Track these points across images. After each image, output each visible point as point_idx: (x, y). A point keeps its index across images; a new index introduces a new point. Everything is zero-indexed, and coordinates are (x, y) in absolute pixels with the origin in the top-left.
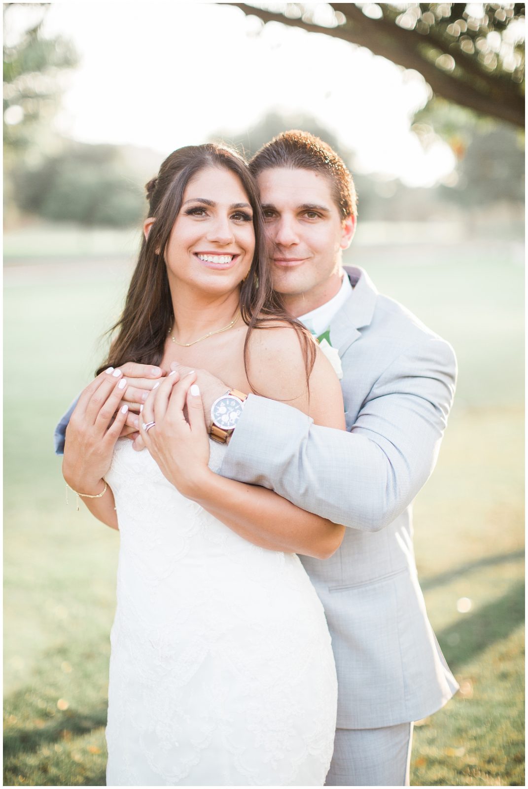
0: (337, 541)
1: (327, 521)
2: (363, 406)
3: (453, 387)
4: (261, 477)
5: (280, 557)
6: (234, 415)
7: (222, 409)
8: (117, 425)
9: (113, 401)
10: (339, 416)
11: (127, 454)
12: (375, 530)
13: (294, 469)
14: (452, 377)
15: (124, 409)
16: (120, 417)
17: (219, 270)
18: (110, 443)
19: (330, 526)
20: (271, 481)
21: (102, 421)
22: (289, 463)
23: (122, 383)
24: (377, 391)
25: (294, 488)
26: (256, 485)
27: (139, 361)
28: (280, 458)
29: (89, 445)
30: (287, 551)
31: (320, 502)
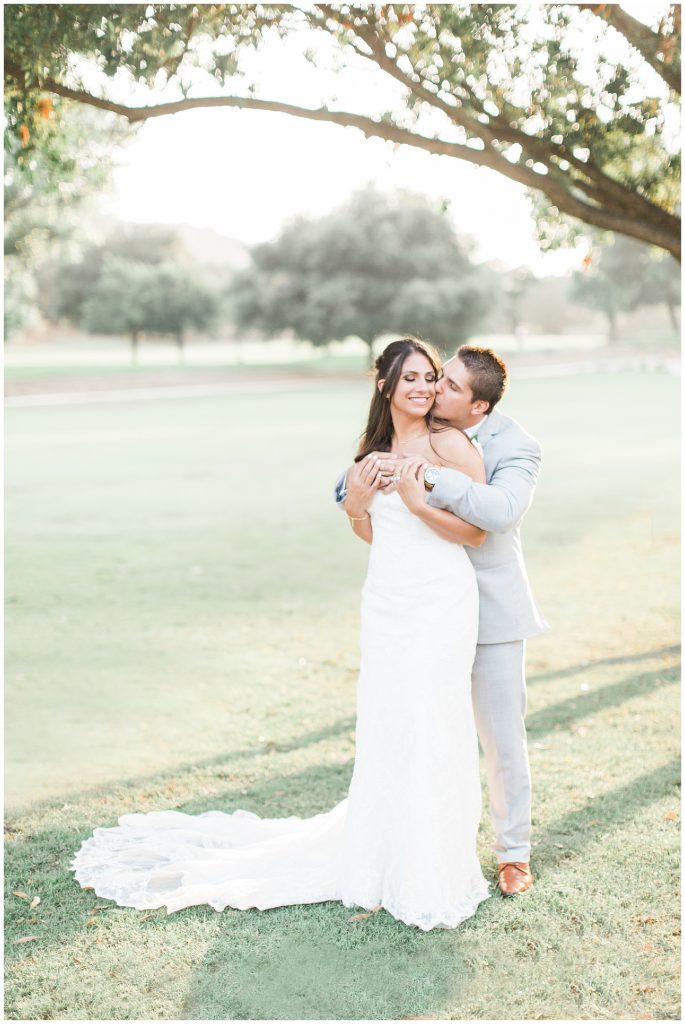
0: (484, 538)
1: (479, 529)
2: (493, 474)
3: (539, 463)
4: (448, 506)
5: (456, 546)
6: (436, 477)
7: (430, 474)
8: (376, 483)
9: (374, 471)
10: (483, 477)
11: (380, 496)
12: (503, 533)
13: (463, 502)
14: (539, 459)
15: (380, 474)
16: (378, 478)
17: (420, 406)
18: (373, 492)
19: (480, 531)
20: (453, 508)
21: (369, 480)
22: (461, 499)
23: (379, 462)
24: (501, 466)
25: (463, 511)
26: (445, 510)
27: (379, 450)
28: (457, 496)
29: (362, 492)
30: (458, 543)
31: (476, 519)
